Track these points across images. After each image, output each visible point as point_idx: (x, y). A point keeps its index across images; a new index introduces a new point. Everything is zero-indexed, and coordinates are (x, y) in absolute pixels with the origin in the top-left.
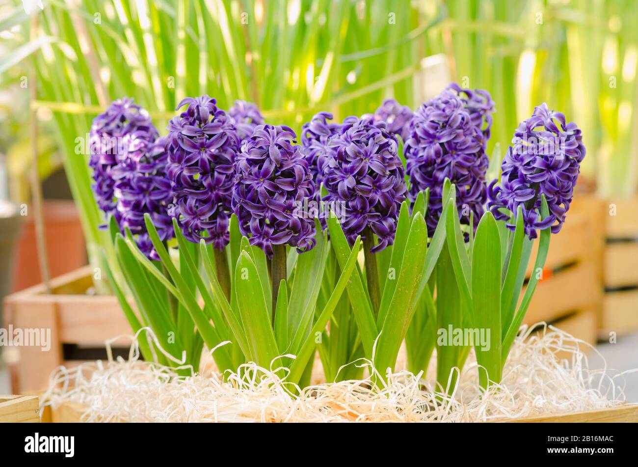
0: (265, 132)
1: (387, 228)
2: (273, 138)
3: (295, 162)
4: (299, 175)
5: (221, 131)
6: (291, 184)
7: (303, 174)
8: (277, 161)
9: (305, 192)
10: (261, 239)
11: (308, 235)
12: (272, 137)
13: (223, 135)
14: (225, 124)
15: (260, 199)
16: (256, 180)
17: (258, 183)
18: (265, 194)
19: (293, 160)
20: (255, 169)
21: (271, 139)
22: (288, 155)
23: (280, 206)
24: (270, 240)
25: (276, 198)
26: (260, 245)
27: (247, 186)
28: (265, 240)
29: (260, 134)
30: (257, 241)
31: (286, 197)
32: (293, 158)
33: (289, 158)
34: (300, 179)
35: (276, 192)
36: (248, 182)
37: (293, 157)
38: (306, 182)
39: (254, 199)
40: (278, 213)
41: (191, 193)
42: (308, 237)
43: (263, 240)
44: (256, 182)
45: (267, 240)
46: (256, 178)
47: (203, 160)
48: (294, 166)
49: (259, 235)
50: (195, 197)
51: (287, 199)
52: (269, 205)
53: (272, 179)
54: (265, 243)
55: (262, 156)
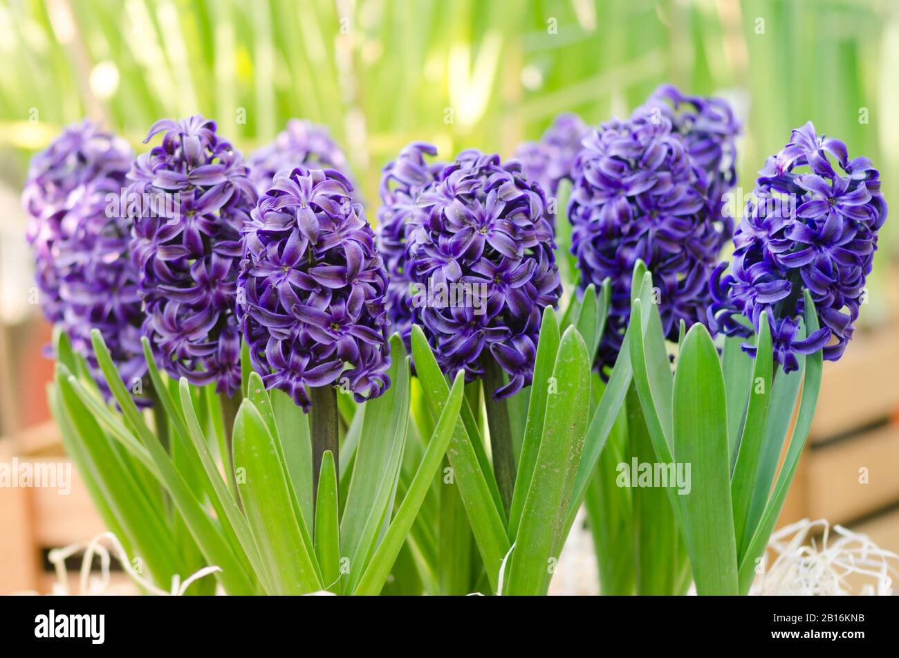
0: (292, 182)
1: (522, 353)
2: (307, 193)
3: (347, 235)
4: (353, 260)
5: (223, 179)
6: (340, 275)
7: (361, 258)
8: (311, 234)
9: (366, 290)
10: (288, 377)
11: (376, 368)
12: (303, 191)
13: (226, 186)
14: (233, 168)
15: (283, 303)
16: (277, 269)
17: (279, 276)
18: (291, 294)
19: (345, 233)
20: (273, 250)
21: (302, 194)
22: (334, 224)
23: (318, 316)
24: (303, 378)
25: (312, 301)
26: (286, 388)
27: (260, 280)
28: (294, 378)
29: (283, 186)
30: (280, 381)
31: (329, 300)
32: (344, 229)
33: (336, 228)
34: (356, 267)
35: (310, 292)
36: (261, 274)
37: (343, 226)
38: (369, 272)
39: (272, 305)
40: (315, 329)
41: (171, 293)
42: (374, 372)
43: (291, 378)
44: (276, 272)
45: (298, 379)
46: (276, 266)
47: (190, 233)
48: (345, 243)
49: (283, 370)
50: (178, 300)
51: (332, 303)
52: (299, 314)
53: (303, 268)
54: (294, 384)
55: (285, 226)
